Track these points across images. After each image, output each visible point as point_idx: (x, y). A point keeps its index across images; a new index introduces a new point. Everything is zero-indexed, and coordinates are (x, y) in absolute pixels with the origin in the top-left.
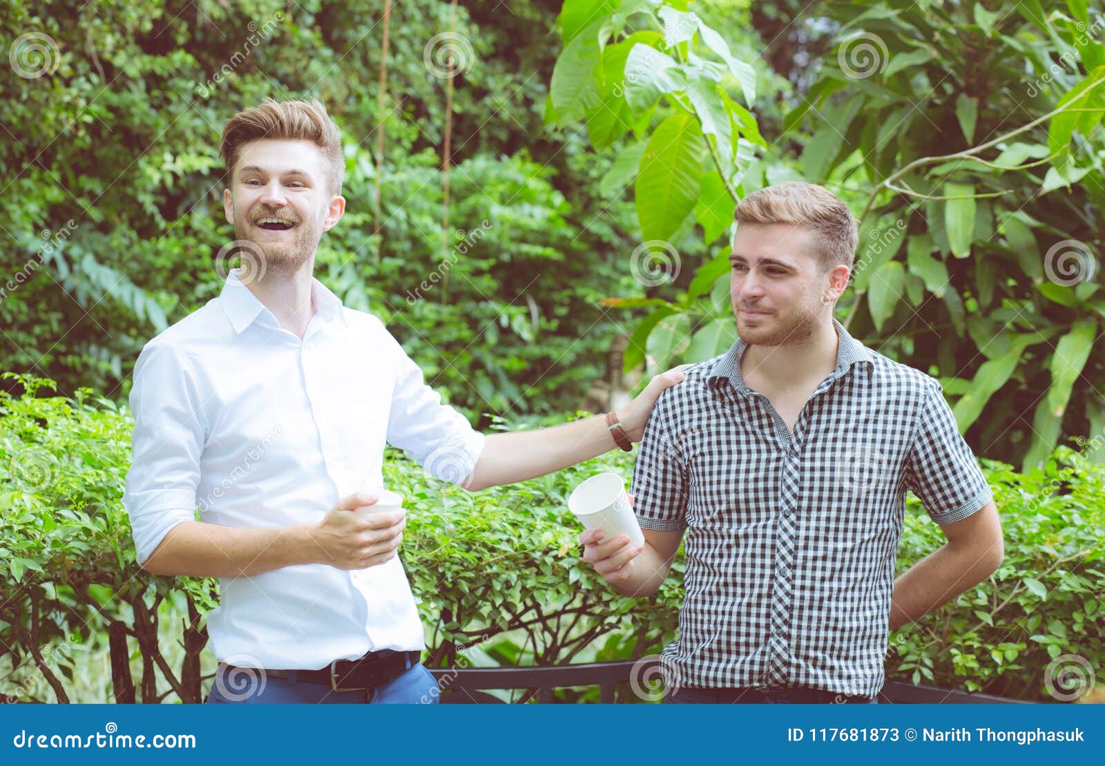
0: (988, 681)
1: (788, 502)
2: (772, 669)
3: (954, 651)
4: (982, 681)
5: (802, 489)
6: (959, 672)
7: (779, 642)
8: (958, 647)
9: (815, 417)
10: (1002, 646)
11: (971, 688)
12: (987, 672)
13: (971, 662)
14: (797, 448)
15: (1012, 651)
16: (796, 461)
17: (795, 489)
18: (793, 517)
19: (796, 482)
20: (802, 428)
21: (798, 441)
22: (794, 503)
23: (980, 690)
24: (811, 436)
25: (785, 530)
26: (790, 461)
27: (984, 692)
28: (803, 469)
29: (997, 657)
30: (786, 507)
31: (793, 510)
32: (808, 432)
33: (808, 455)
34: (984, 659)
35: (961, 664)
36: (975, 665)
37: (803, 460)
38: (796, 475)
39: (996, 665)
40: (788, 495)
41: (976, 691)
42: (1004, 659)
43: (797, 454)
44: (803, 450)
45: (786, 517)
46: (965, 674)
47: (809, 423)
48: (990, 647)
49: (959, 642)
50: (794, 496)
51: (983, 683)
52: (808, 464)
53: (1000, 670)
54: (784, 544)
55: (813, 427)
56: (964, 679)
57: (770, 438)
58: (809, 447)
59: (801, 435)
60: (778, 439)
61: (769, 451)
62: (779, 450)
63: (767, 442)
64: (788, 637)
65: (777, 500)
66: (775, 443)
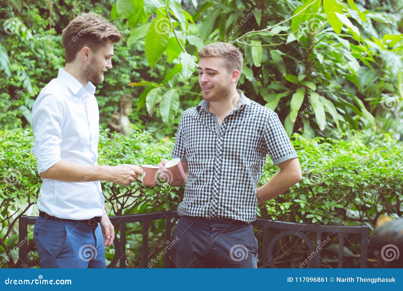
0: (279, 216)
1: (218, 152)
2: (212, 210)
3: (267, 206)
4: (277, 216)
5: (223, 148)
6: (269, 213)
7: (214, 201)
8: (269, 204)
9: (229, 124)
10: (283, 204)
11: (274, 219)
12: (279, 213)
13: (273, 210)
14: (222, 134)
15: (287, 205)
16: (222, 138)
17: (221, 148)
18: (220, 158)
19: (221, 145)
20: (224, 127)
21: (223, 131)
22: (221, 153)
23: (277, 219)
24: (227, 130)
25: (218, 162)
26: (219, 138)
27: (278, 220)
28: (224, 141)
29: (282, 208)
30: (218, 154)
31: (220, 155)
32: (226, 128)
33: (226, 136)
34: (278, 209)
35: (270, 211)
36: (275, 211)
37: (224, 138)
38: (221, 143)
39: (282, 211)
40: (219, 150)
41: (275, 220)
42: (285, 208)
43: (222, 136)
44: (224, 135)
45: (218, 158)
46: (271, 214)
47: (227, 125)
48: (280, 204)
49: (269, 203)
50: (221, 150)
51: (277, 217)
52: (225, 139)
53: (283, 212)
54: (217, 167)
55: (228, 127)
56: (270, 215)
57: (213, 130)
58: (226, 133)
59: (224, 129)
60: (216, 130)
61: (213, 134)
62: (216, 134)
63: (212, 131)
64: (218, 199)
65: (215, 151)
66: (215, 132)
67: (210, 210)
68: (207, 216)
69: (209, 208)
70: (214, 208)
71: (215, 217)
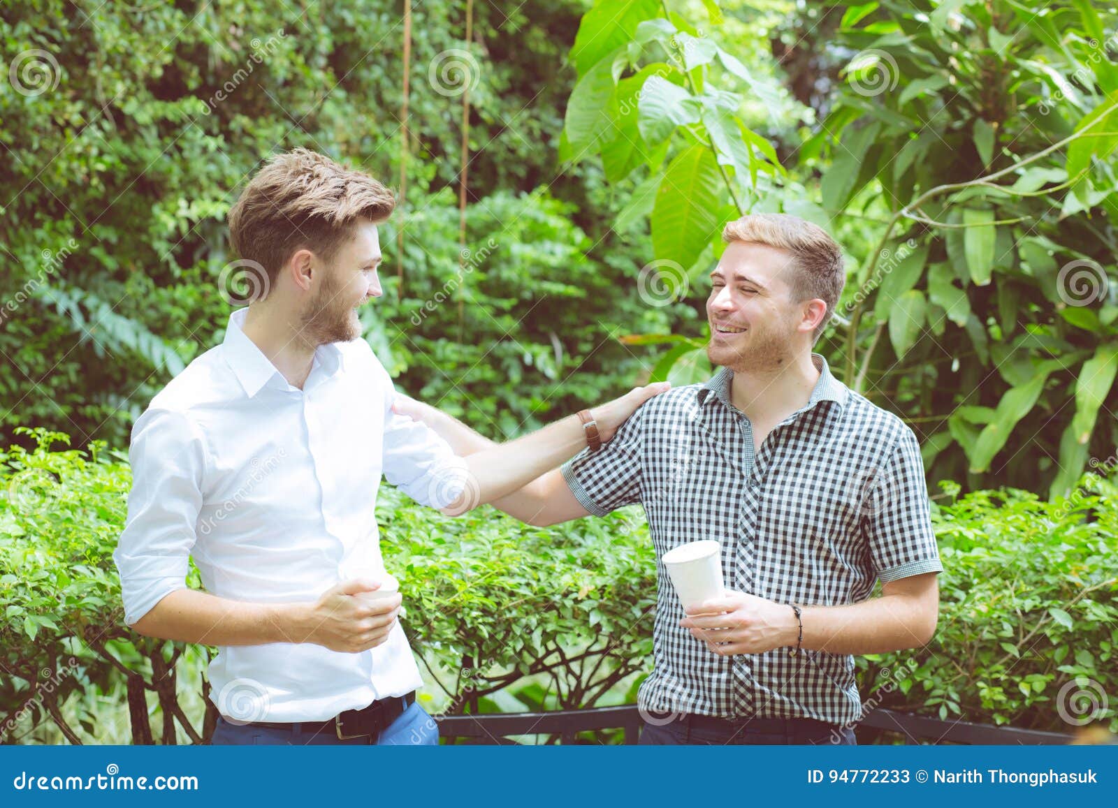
0: (1017, 713)
1: (745, 531)
2: (737, 697)
3: (980, 684)
4: (1010, 713)
5: (759, 518)
6: (986, 705)
7: (741, 670)
8: (985, 681)
9: (779, 450)
10: (1029, 677)
11: (999, 721)
12: (1014, 704)
13: (998, 695)
14: (759, 478)
15: (1039, 682)
16: (756, 490)
17: (754, 518)
18: (751, 546)
19: (754, 511)
20: (765, 459)
21: (761, 471)
22: (752, 532)
23: (1008, 722)
24: (773, 468)
25: (743, 558)
26: (750, 490)
27: (1012, 725)
28: (762, 499)
29: (1024, 689)
30: (744, 536)
31: (751, 539)
32: (771, 464)
33: (768, 486)
34: (1011, 691)
35: (988, 697)
36: (1002, 698)
37: (763, 490)
38: (755, 504)
39: (1023, 698)
40: (746, 524)
41: (1004, 724)
42: (1032, 691)
43: (758, 484)
44: (765, 481)
45: (744, 545)
46: (992, 707)
47: (773, 454)
48: (1017, 679)
49: (985, 675)
50: (752, 525)
51: (1011, 716)
52: (766, 495)
53: (1027, 702)
54: (742, 572)
55: (777, 459)
56: (991, 712)
57: (735, 463)
58: (771, 478)
59: (764, 466)
60: (743, 465)
61: (733, 476)
62: (742, 477)
63: (732, 467)
64: (750, 664)
65: (736, 526)
66: (740, 469)
67: (731, 696)
68: (724, 714)
69: (728, 691)
70: (742, 690)
71: (750, 714)
